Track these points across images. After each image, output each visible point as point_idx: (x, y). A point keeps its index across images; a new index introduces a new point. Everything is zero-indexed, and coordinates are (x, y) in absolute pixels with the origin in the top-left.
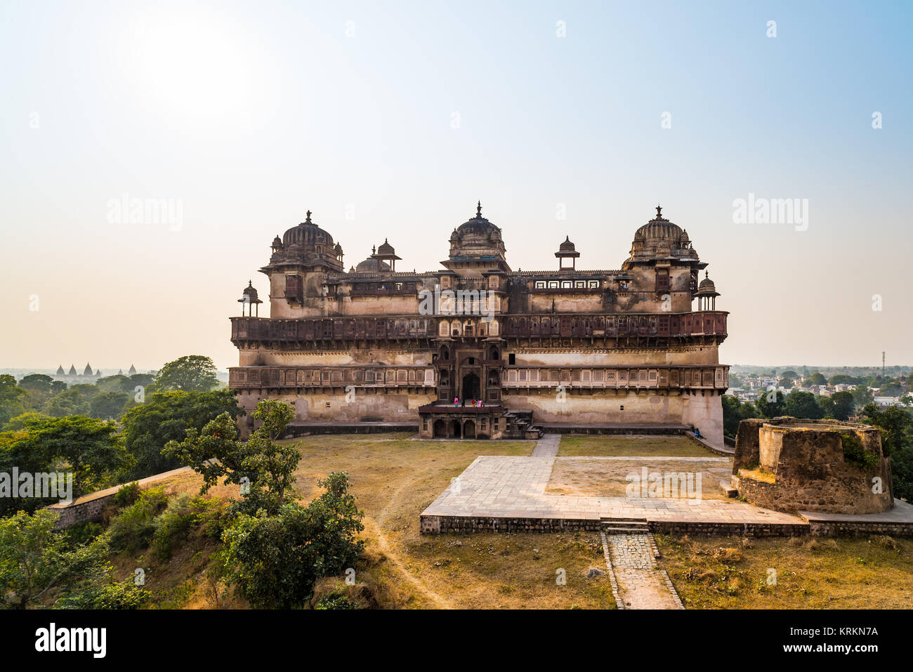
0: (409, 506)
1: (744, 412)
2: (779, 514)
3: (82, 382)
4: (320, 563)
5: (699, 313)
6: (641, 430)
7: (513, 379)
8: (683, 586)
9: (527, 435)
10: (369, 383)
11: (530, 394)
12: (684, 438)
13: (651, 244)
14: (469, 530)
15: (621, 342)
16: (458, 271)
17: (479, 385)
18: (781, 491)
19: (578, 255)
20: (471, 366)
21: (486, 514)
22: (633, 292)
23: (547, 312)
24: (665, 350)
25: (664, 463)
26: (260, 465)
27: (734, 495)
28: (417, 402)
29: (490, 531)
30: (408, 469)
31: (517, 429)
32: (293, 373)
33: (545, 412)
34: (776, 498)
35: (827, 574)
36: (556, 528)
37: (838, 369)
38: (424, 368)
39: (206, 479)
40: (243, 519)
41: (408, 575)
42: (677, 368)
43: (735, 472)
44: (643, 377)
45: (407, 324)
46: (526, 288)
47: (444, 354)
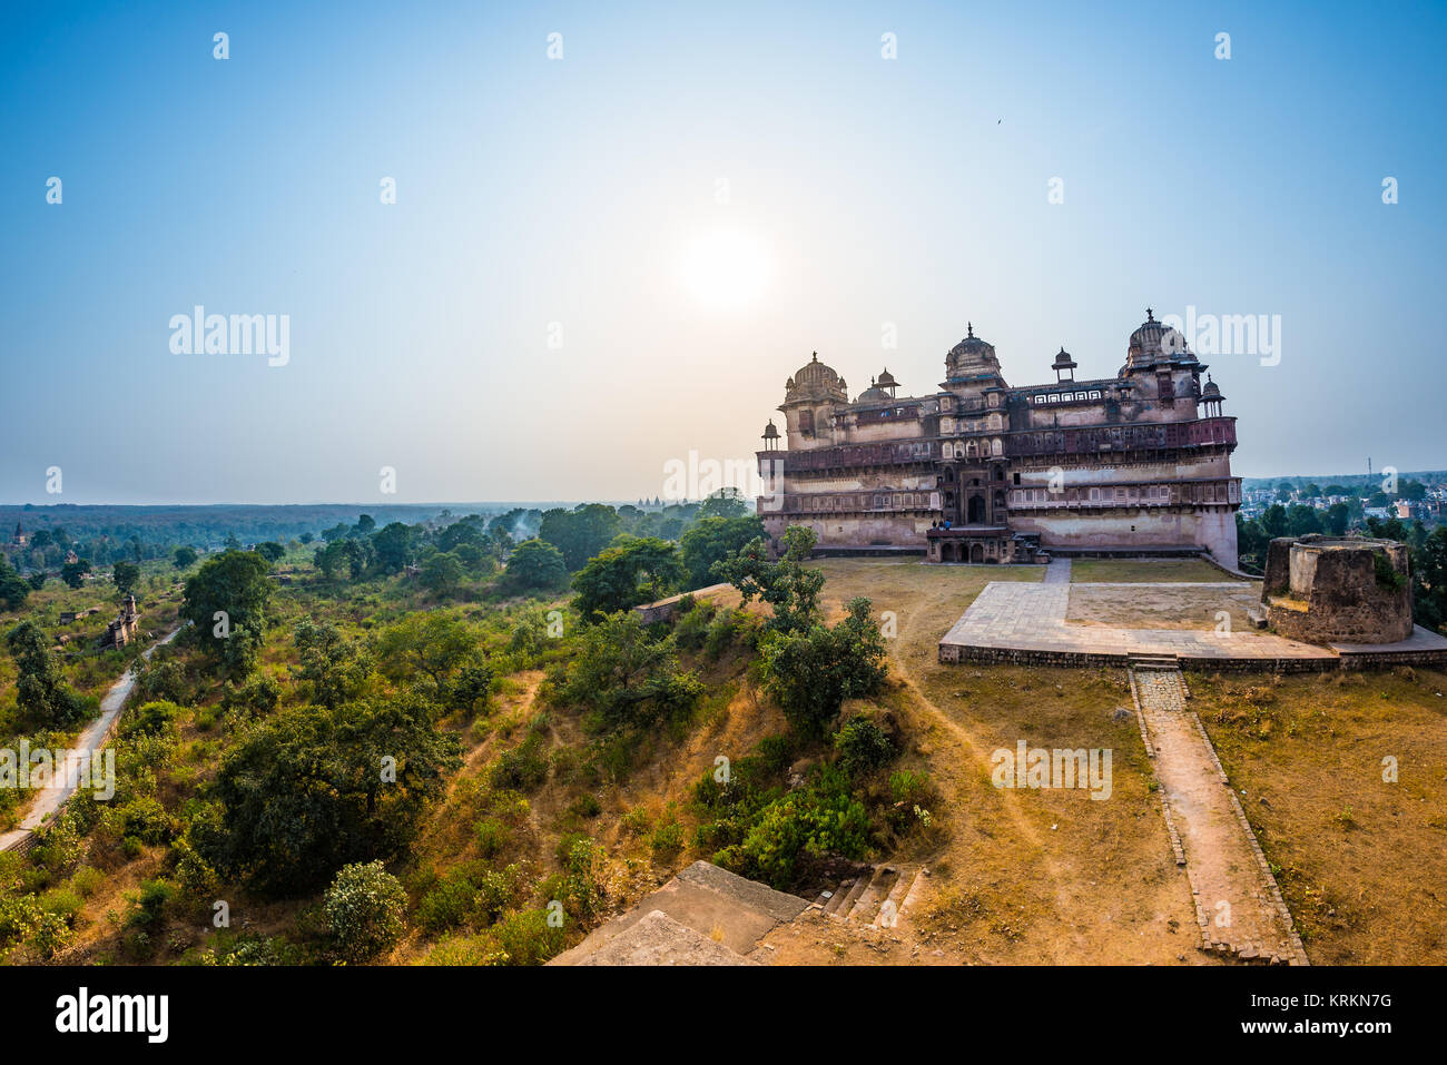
0: (925, 632)
1: (1249, 530)
2: (1310, 647)
3: (653, 511)
4: (846, 685)
5: (1207, 419)
6: (1154, 552)
7: (1019, 501)
8: (1213, 731)
9: (1037, 559)
10: (877, 507)
11: (1037, 516)
12: (1198, 560)
13: (1148, 348)
14: (988, 661)
15: (1129, 457)
16: (956, 391)
17: (984, 507)
18: (1314, 620)
19: (1075, 365)
20: (975, 488)
21: (1007, 646)
22: (1135, 400)
23: (1050, 427)
24: (1175, 462)
25: (1185, 590)
26: (789, 587)
27: (1263, 626)
28: (923, 526)
29: (1010, 663)
30: (921, 593)
31: (1025, 552)
32: (809, 500)
33: (1053, 534)
34: (1307, 629)
35: (1353, 713)
36: (1080, 663)
37: (1329, 479)
38: (929, 492)
39: (744, 596)
40: (779, 637)
41: (928, 705)
42: (1189, 483)
43: (1265, 600)
44: (1154, 494)
45: (911, 447)
46: (1026, 403)
47: (949, 476)
